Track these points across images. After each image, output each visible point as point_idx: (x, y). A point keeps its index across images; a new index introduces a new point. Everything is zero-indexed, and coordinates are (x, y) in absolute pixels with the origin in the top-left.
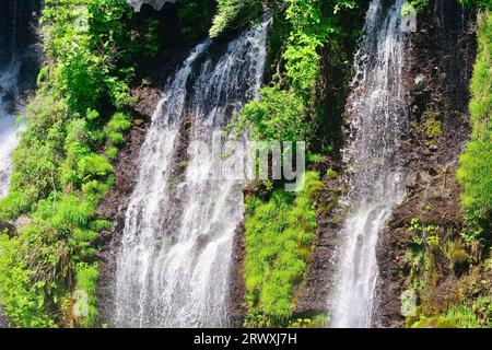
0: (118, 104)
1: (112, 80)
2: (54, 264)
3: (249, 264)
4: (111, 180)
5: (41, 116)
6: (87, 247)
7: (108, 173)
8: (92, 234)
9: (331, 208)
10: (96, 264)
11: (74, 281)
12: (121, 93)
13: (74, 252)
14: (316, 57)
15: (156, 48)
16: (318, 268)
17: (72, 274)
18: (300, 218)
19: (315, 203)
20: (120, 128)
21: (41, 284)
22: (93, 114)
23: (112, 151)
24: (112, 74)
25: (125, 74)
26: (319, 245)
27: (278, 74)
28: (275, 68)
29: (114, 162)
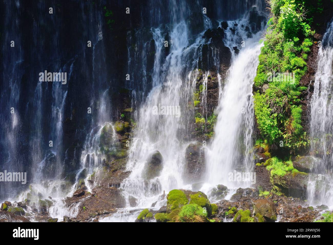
0: (306, 35)
1: (304, 24)
2: (282, 106)
4: (306, 68)
5: (273, 40)
6: (296, 99)
7: (304, 66)
8: (298, 93)
10: (301, 106)
11: (291, 113)
12: (308, 30)
13: (290, 101)
15: (322, 10)
17: (290, 111)
20: (308, 45)
21: (275, 115)
22: (297, 39)
23: (305, 56)
24: (304, 21)
25: (309, 21)
29: (306, 60)
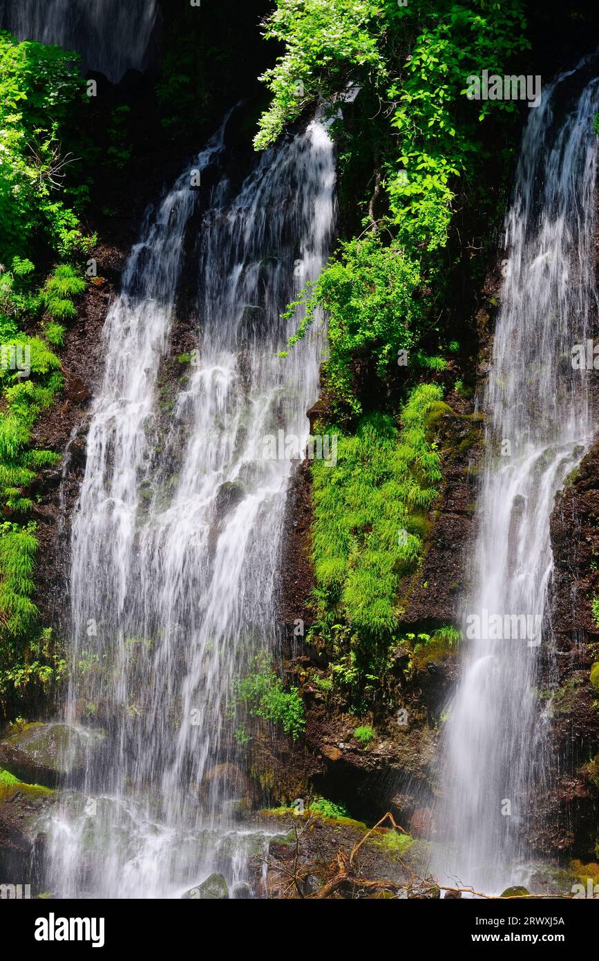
0: (63, 250)
1: (54, 207)
3: (321, 538)
4: (56, 381)
6: (18, 497)
7: (52, 369)
8: (25, 474)
9: (466, 449)
10: (32, 526)
12: (69, 230)
14: (449, 195)
15: (125, 155)
16: (443, 548)
18: (411, 464)
19: (437, 440)
22: (24, 266)
23: (55, 331)
24: (54, 197)
25: (74, 197)
26: (445, 511)
27: (370, 217)
28: (366, 207)
29: (59, 349)
